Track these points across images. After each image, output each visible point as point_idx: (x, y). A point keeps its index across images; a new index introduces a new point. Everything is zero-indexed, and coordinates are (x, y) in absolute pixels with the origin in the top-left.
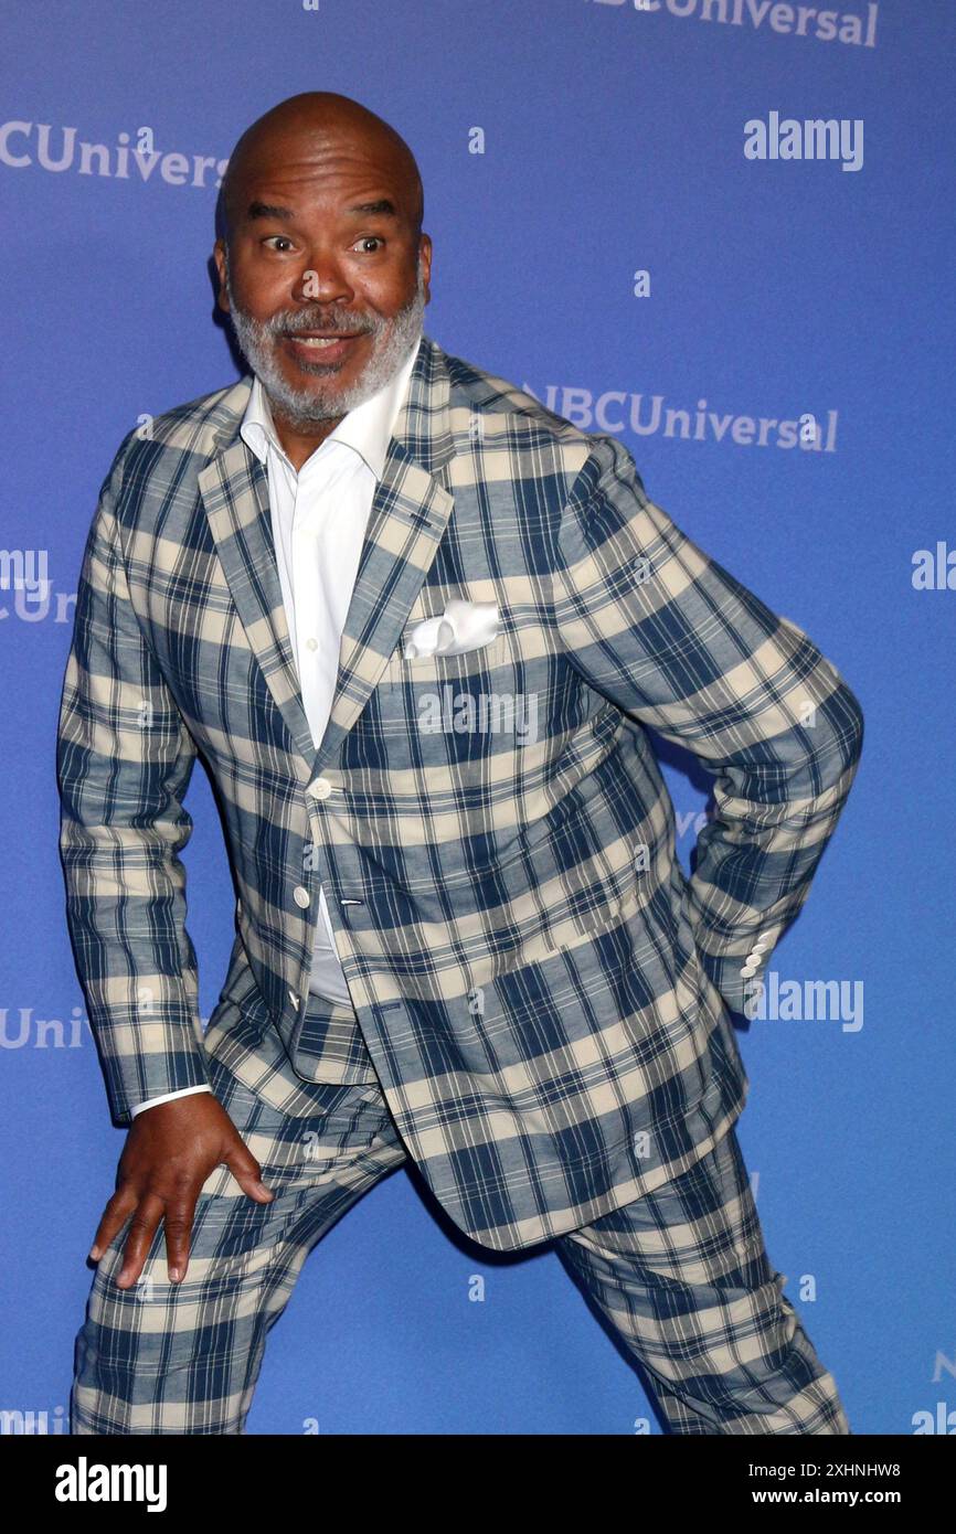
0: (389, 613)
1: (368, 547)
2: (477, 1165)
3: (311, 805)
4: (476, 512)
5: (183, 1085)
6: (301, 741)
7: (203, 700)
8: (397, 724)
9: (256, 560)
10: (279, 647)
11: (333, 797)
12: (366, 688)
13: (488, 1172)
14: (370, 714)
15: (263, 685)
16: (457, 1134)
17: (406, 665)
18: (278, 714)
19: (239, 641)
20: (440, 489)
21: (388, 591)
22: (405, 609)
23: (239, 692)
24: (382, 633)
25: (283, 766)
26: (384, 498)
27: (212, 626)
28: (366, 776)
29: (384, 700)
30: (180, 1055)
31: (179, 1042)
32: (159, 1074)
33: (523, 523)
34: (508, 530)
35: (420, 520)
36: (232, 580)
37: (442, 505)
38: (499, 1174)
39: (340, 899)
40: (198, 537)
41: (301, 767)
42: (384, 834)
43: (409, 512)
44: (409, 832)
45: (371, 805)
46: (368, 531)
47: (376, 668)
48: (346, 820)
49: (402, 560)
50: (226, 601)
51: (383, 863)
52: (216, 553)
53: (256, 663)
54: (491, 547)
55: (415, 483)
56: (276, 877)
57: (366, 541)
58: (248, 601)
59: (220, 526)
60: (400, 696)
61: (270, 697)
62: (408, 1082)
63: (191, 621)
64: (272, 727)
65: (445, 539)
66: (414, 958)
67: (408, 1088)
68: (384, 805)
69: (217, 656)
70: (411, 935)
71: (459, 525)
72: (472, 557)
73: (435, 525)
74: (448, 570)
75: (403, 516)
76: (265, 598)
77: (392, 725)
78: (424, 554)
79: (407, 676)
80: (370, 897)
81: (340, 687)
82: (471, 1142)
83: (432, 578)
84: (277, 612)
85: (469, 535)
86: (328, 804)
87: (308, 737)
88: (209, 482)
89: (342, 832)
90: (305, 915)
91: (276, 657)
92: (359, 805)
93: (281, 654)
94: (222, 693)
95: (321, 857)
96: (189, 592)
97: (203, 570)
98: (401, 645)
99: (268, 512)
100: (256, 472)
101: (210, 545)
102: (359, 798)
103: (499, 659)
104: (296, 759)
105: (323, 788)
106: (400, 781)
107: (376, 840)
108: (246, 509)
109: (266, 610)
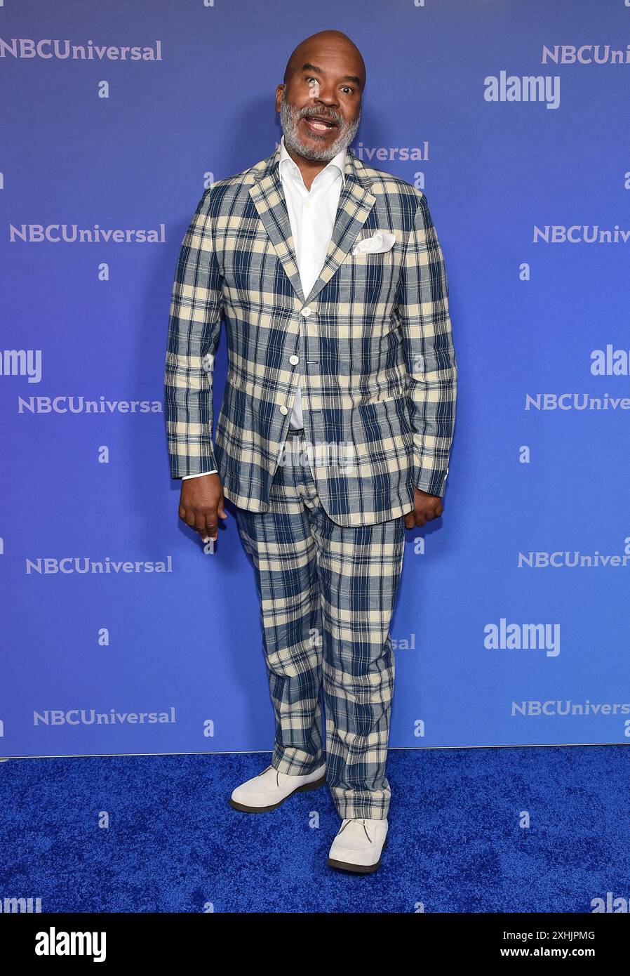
0: (348, 237)
1: (340, 211)
2: (338, 486)
3: (301, 319)
4: (384, 204)
5: (205, 471)
6: (299, 291)
7: (251, 278)
8: (347, 282)
9: (279, 219)
10: (290, 253)
11: (309, 316)
12: (337, 265)
13: (342, 490)
14: (336, 277)
15: (282, 269)
16: (332, 471)
17: (353, 257)
18: (288, 281)
19: (271, 251)
20: (369, 195)
21: (347, 229)
22: (354, 236)
23: (270, 274)
24: (345, 244)
25: (288, 303)
26: (345, 194)
27: (258, 247)
28: (328, 307)
29: (342, 271)
30: (204, 457)
31: (204, 452)
32: (195, 465)
33: (402, 210)
34: (396, 212)
35: (360, 204)
36: (268, 228)
37: (370, 200)
39: (307, 360)
40: (250, 212)
41: (297, 304)
42: (332, 332)
43: (356, 201)
44: (343, 332)
45: (327, 320)
46: (340, 206)
47: (341, 258)
48: (315, 326)
49: (353, 218)
50: (265, 236)
51: (329, 345)
52: (259, 218)
53: (279, 260)
54: (389, 217)
55: (358, 191)
56: (278, 355)
58: (277, 235)
59: (261, 208)
60: (350, 270)
61: (285, 274)
63: (248, 246)
64: (285, 286)
65: (371, 212)
66: (334, 389)
68: (333, 320)
69: (261, 258)
70: (335, 379)
71: (377, 208)
72: (383, 220)
73: (367, 207)
74: (372, 223)
75: (354, 202)
76: (284, 234)
77: (345, 282)
78: (362, 216)
79: (353, 262)
80: (321, 360)
81: (327, 263)
82: (337, 476)
83: (365, 226)
84: (289, 240)
85: (381, 211)
86: (308, 319)
87: (302, 290)
88: (254, 192)
89: (313, 331)
90: (293, 369)
91: (289, 258)
92: (322, 320)
93: (292, 255)
94: (262, 274)
95: (302, 342)
96: (247, 234)
97: (253, 225)
98: (351, 251)
99: (285, 200)
100: (278, 185)
101: (256, 216)
102: (323, 317)
103: (387, 261)
104: (296, 300)
105: (307, 312)
106: (343, 309)
107: (328, 335)
108: (274, 200)
109: (284, 239)
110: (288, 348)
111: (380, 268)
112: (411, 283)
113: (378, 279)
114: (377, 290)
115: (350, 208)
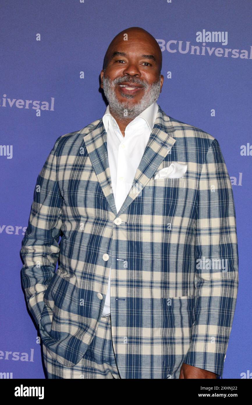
0: (152, 167)
1: (147, 148)
2: (134, 361)
3: (114, 226)
4: (183, 144)
6: (113, 207)
7: (78, 198)
9: (102, 156)
10: (108, 179)
11: (121, 225)
12: (142, 186)
13: (137, 364)
14: (141, 195)
15: (101, 190)
16: (131, 349)
17: (155, 181)
18: (105, 200)
20: (171, 138)
21: (152, 161)
22: (156, 166)
23: (91, 195)
24: (149, 172)
25: (105, 216)
26: (153, 137)
27: (85, 176)
28: (135, 218)
29: (145, 192)
34: (192, 150)
35: (164, 144)
36: (93, 162)
37: (171, 141)
38: (140, 366)
39: (117, 258)
41: (111, 216)
42: (137, 237)
43: (160, 142)
44: (146, 237)
45: (134, 228)
46: (148, 144)
47: (146, 181)
48: (125, 232)
49: (157, 153)
50: (91, 169)
51: (134, 247)
52: (88, 156)
53: (99, 184)
54: (186, 153)
55: (162, 135)
57: (147, 147)
58: (98, 167)
59: (90, 149)
60: (152, 190)
61: (103, 193)
62: (120, 326)
63: (78, 176)
64: (102, 203)
65: (173, 148)
66: (137, 282)
67: (120, 328)
68: (138, 228)
70: (138, 274)
71: (177, 147)
72: (181, 155)
73: (169, 146)
74: (172, 157)
75: (159, 142)
76: (104, 166)
77: (148, 200)
78: (165, 152)
79: (155, 184)
80: (128, 258)
81: (134, 185)
82: (134, 353)
83: (166, 159)
84: (107, 169)
85: (180, 149)
86: (120, 227)
87: (115, 206)
88: (87, 138)
89: (123, 236)
90: (106, 264)
91: (106, 183)
92: (130, 227)
93: (108, 181)
94: (86, 195)
95: (113, 244)
96: (78, 168)
97: (83, 161)
98: (154, 176)
99: (106, 142)
100: (103, 133)
101: (86, 154)
102: (131, 225)
103: (182, 185)
104: (110, 213)
105: (119, 221)
106: (146, 219)
107: (134, 239)
108: (99, 143)
109: (104, 169)
110: (103, 248)
111: (176, 190)
112: (203, 203)
113: (174, 197)
114: (173, 206)
115: (155, 147)
